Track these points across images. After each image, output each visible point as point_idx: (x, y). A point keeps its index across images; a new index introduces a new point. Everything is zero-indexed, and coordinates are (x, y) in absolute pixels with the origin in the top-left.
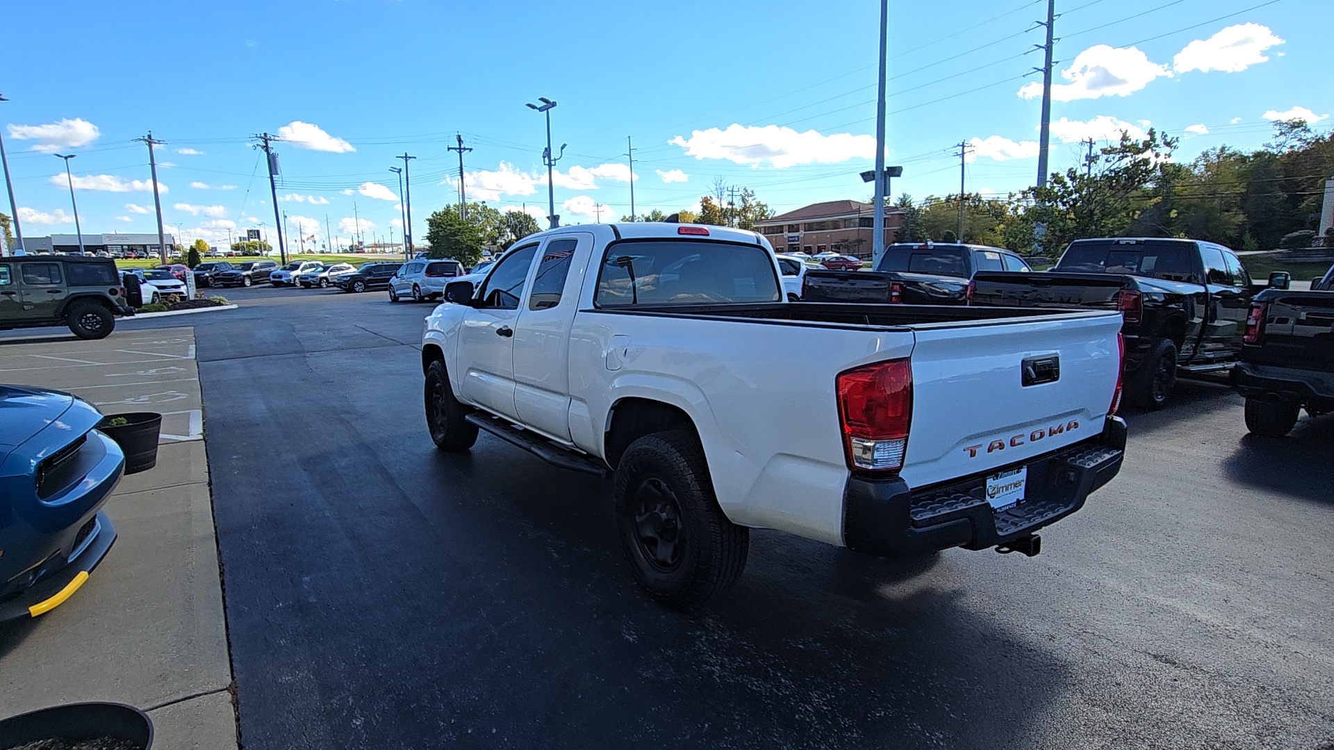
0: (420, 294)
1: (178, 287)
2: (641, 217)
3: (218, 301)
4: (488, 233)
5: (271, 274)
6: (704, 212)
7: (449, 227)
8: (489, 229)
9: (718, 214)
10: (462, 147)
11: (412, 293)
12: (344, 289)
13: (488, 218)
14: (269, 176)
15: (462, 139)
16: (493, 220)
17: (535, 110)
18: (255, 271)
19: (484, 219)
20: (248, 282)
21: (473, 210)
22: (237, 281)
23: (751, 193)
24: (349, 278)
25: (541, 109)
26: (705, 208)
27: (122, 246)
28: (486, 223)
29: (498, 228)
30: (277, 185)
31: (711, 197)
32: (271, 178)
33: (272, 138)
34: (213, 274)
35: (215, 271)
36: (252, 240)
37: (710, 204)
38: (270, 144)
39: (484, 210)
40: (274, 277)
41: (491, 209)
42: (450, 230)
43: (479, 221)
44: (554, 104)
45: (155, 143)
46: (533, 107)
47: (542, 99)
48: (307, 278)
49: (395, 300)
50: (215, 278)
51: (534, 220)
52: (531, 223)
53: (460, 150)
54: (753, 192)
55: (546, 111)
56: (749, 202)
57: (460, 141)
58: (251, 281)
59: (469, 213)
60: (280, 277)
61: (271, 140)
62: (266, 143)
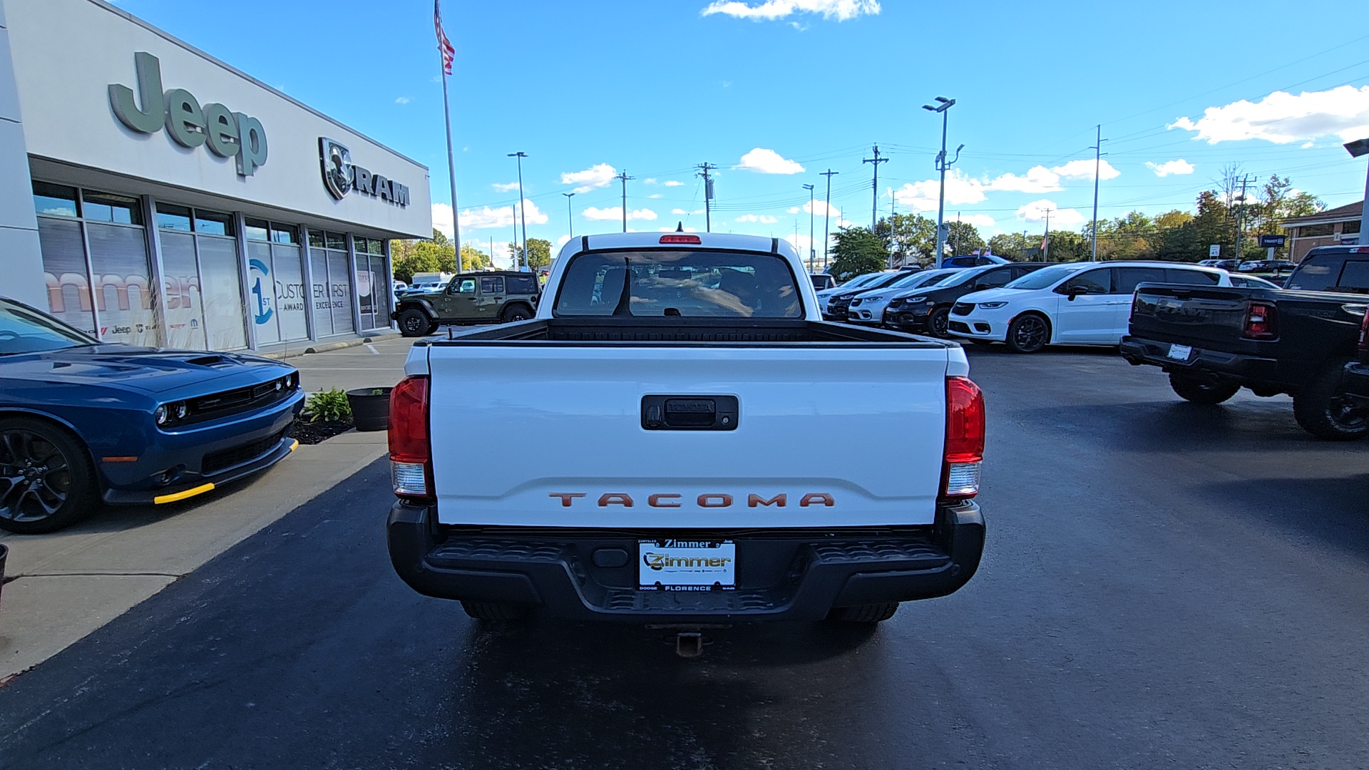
2: (1114, 221)
4: (921, 245)
6: (1201, 211)
7: (851, 241)
8: (923, 241)
9: (1225, 213)
10: (878, 158)
13: (923, 229)
14: (705, 200)
15: (879, 150)
16: (928, 232)
17: (933, 111)
19: (919, 231)
21: (907, 223)
23: (1284, 182)
25: (938, 110)
26: (1203, 206)
28: (921, 235)
29: (932, 240)
31: (1214, 191)
32: (707, 202)
33: (711, 166)
37: (1212, 200)
38: (709, 172)
39: (920, 221)
41: (927, 220)
42: (852, 243)
43: (913, 233)
44: (952, 103)
45: (628, 179)
46: (931, 109)
47: (939, 99)
51: (975, 229)
52: (971, 233)
53: (876, 161)
54: (1287, 180)
55: (943, 112)
56: (1280, 194)
57: (876, 152)
59: (903, 225)
61: (710, 168)
62: (706, 171)
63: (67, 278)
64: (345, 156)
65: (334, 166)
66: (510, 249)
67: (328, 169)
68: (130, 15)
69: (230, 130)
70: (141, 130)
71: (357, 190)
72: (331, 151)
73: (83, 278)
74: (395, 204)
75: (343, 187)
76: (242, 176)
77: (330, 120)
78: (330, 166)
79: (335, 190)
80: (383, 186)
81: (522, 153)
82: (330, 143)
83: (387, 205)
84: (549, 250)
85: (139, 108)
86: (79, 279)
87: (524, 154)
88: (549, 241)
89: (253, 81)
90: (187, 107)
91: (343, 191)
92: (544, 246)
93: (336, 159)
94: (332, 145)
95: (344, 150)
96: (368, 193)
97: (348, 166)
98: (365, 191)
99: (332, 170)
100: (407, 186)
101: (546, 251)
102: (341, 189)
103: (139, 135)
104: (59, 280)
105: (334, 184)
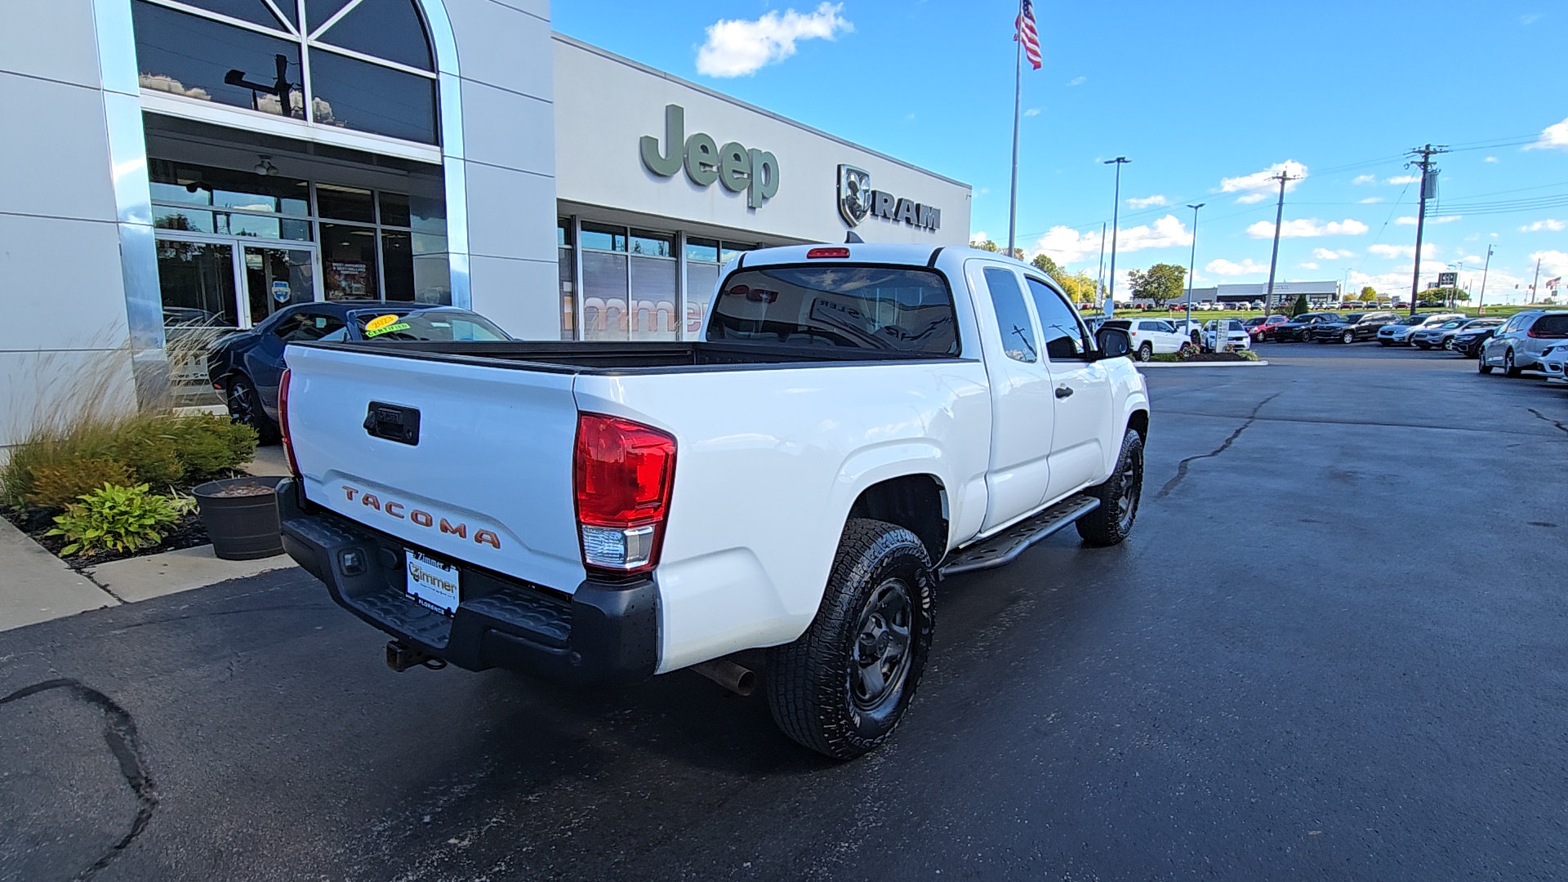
0: (1513, 364)
1: (1240, 339)
3: (1244, 355)
5: (1381, 329)
11: (1504, 362)
12: (1465, 353)
14: (1419, 201)
18: (1363, 325)
20: (1348, 339)
22: (1334, 336)
24: (1474, 337)
27: (1281, 295)
30: (1428, 212)
32: (1423, 204)
33: (1438, 149)
34: (1310, 327)
35: (1314, 323)
36: (1442, 286)
38: (1432, 158)
40: (1382, 333)
45: (1289, 179)
48: (1426, 336)
49: (1486, 370)
50: (1311, 332)
58: (1354, 337)
60: (1391, 333)
61: (1435, 152)
62: (1426, 157)
63: (612, 302)
64: (864, 181)
65: (849, 192)
66: (1130, 277)
67: (843, 196)
68: (665, 73)
69: (742, 165)
70: (661, 173)
71: (877, 216)
72: (848, 177)
73: (623, 303)
74: (922, 228)
75: (858, 213)
76: (752, 208)
77: (852, 145)
78: (846, 193)
79: (849, 217)
80: (908, 210)
81: (1123, 158)
82: (848, 170)
83: (912, 230)
84: (1182, 278)
85: (663, 155)
86: (622, 303)
87: (1126, 159)
88: (1184, 267)
89: (774, 116)
90: (704, 149)
91: (858, 218)
92: (1176, 273)
93: (852, 186)
94: (849, 171)
95: (862, 175)
96: (889, 218)
97: (866, 191)
98: (885, 216)
99: (847, 197)
100: (938, 208)
101: (1179, 279)
102: (854, 215)
103: (661, 178)
104: (605, 304)
105: (849, 211)
